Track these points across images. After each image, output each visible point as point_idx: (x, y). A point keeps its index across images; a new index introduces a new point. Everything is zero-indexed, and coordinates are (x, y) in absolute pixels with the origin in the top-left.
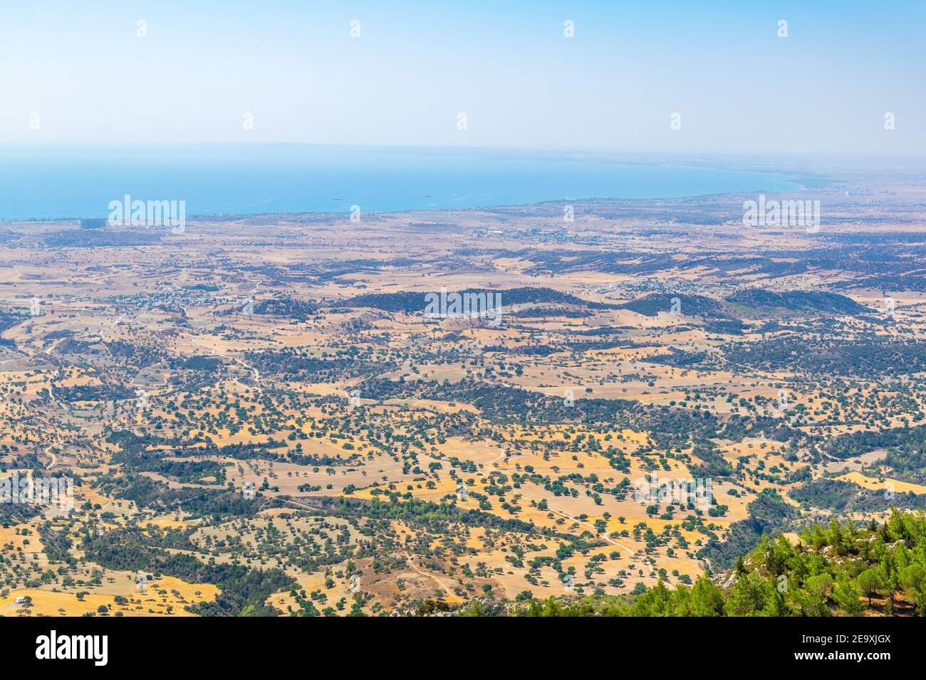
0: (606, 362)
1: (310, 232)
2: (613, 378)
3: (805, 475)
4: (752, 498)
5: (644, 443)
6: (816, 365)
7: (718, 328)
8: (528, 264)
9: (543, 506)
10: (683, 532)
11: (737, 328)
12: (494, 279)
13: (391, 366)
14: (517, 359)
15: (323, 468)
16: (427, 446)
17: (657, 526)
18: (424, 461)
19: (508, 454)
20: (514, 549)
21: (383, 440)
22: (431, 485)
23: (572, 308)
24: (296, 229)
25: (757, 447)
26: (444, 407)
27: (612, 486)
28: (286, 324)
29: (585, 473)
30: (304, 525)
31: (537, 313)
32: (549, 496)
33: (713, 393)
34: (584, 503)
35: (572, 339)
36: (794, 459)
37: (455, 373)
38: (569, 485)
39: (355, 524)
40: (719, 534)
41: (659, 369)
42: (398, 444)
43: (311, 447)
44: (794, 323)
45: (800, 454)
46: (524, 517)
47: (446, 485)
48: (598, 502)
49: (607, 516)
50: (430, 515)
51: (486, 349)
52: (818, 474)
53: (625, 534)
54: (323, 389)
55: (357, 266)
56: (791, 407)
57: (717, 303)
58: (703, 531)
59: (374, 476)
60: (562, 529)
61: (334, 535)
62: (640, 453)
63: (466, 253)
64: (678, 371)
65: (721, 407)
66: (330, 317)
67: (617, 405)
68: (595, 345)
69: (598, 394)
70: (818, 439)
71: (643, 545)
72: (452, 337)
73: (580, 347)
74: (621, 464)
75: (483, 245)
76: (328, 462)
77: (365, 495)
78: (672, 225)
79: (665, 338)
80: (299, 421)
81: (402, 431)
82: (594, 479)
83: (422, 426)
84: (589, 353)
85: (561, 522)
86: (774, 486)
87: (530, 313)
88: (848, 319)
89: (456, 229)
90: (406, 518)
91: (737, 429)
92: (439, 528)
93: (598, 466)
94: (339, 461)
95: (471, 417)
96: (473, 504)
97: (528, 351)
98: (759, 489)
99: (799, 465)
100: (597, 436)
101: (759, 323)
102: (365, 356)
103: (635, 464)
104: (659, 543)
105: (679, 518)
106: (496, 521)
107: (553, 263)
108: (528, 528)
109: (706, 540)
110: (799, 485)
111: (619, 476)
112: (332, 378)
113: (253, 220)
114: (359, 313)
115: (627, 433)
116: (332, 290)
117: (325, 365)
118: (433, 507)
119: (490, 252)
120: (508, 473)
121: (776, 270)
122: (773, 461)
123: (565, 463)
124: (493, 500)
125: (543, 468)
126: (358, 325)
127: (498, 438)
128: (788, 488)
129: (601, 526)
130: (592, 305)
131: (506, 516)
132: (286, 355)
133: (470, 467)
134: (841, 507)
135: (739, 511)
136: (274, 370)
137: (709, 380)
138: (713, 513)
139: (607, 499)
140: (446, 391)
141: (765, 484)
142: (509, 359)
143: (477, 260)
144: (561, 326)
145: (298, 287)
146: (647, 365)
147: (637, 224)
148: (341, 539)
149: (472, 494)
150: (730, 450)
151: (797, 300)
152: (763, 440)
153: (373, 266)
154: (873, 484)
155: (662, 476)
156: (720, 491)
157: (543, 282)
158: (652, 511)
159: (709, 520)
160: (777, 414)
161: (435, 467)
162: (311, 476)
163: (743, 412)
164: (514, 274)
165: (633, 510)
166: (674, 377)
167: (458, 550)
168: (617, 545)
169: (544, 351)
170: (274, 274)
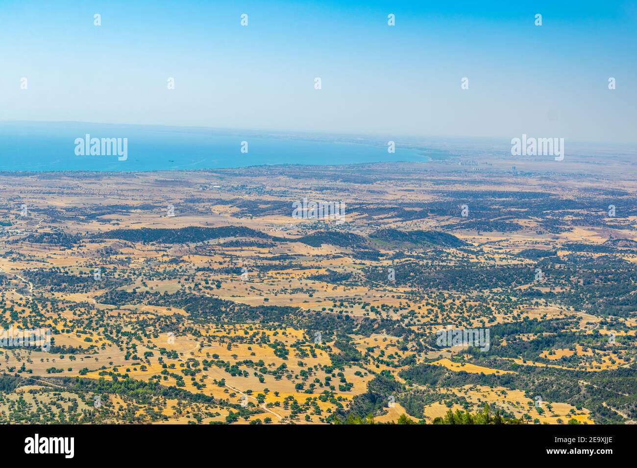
0: (281, 279)
1: (83, 185)
2: (284, 291)
3: (411, 361)
4: (371, 377)
5: (301, 338)
6: (427, 283)
7: (363, 256)
8: (236, 209)
9: (222, 384)
10: (319, 403)
11: (375, 256)
12: (210, 219)
13: (128, 281)
14: (218, 277)
15: (67, 356)
16: (145, 339)
17: (301, 398)
18: (141, 350)
19: (202, 346)
20: (196, 416)
21: (115, 335)
22: (143, 368)
23: (261, 241)
24: (73, 182)
25: (380, 340)
26: (163, 311)
27: (273, 369)
28: (57, 250)
29: (255, 360)
30: (45, 398)
31: (237, 244)
32: (227, 376)
33: (352, 302)
34: (252, 381)
35: (259, 263)
36: (405, 349)
37: (172, 286)
38: (243, 368)
39: (83, 397)
40: (344, 404)
41: (318, 285)
42: (125, 339)
43: (61, 340)
44: (415, 253)
45: (409, 346)
46: (207, 392)
47: (155, 368)
48: (262, 381)
49: (267, 391)
50: (140, 390)
51: (198, 270)
52: (420, 360)
53: (277, 404)
54: (78, 297)
55: (114, 209)
56: (405, 312)
57: (363, 239)
58: (334, 402)
59: (103, 362)
60: (233, 401)
61: (66, 406)
62: (297, 345)
63: (193, 201)
64: (331, 286)
65: (357, 312)
66: (89, 245)
67: (285, 311)
68: (275, 267)
69: (272, 302)
70: (422, 335)
71: (289, 412)
72: (175, 261)
73: (264, 269)
74: (282, 353)
75: (205, 196)
76: (72, 351)
77: (94, 376)
78: (339, 184)
79: (325, 263)
80: (55, 322)
81: (129, 329)
82: (261, 363)
83: (143, 325)
84: (271, 273)
85: (233, 395)
86: (390, 368)
87: (231, 244)
88: (452, 250)
89: (188, 184)
90: (122, 393)
91: (368, 328)
92: (145, 400)
93: (266, 354)
94: (80, 350)
95: (179, 318)
96: (172, 382)
97: (227, 271)
98: (378, 371)
99: (409, 353)
100: (268, 332)
101: (391, 253)
102: (111, 273)
103: (292, 352)
104: (300, 411)
105: (318, 392)
106: (187, 395)
107: (253, 209)
108: (209, 400)
109: (334, 408)
110: (406, 368)
111: (279, 361)
112: (86, 289)
114: (110, 243)
115: (290, 330)
116: (95, 226)
117: (80, 280)
118: (142, 385)
119: (209, 200)
120: (200, 360)
121: (407, 216)
122: (391, 351)
123: (242, 352)
124: (187, 380)
125: (226, 356)
126: (109, 252)
127: (197, 334)
128: (399, 370)
129: (261, 398)
130: (276, 239)
131: (194, 391)
132: (53, 272)
133: (173, 355)
134: (434, 383)
135: (361, 387)
136: (43, 284)
137: (352, 293)
138: (342, 389)
139: (268, 378)
140: (166, 299)
141: (383, 367)
142: (213, 277)
143: (200, 207)
144: (253, 254)
145: (70, 223)
146: (310, 282)
147: (314, 182)
148: (71, 409)
149: (173, 375)
150: (361, 343)
151: (419, 237)
152: (384, 335)
153: (125, 209)
154: (456, 368)
155: (310, 362)
156: (349, 373)
157: (245, 222)
158: (299, 387)
159: (339, 394)
160: (396, 317)
161: (148, 355)
162: (58, 361)
163: (372, 316)
164: (223, 216)
165: (286, 387)
166: (327, 290)
167: (155, 417)
168: (271, 412)
169: (239, 271)
170: (53, 214)
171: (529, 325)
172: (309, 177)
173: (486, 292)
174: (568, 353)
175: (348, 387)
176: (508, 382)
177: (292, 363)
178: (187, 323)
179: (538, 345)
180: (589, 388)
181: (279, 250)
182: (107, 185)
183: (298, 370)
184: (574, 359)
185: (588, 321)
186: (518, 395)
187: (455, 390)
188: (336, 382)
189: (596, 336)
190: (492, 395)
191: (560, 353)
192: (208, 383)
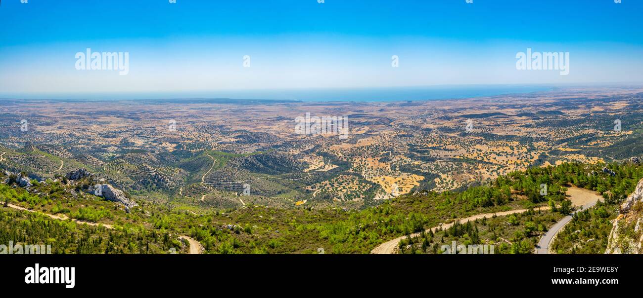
0: (511, 127)
1: (453, 102)
2: (512, 131)
3: (551, 149)
4: (539, 154)
5: (518, 144)
6: (554, 126)
7: (534, 119)
8: (497, 107)
9: (495, 159)
10: (524, 163)
11: (538, 119)
12: (490, 111)
14: (493, 127)
15: (450, 152)
16: (472, 146)
17: (519, 162)
18: (471, 150)
19: (489, 148)
20: (488, 168)
21: (463, 145)
22: (472, 155)
23: (505, 116)
24: (450, 102)
25: (541, 143)
26: (477, 138)
27: (510, 154)
28: (446, 121)
29: (504, 151)
30: (444, 164)
31: (498, 117)
32: (497, 156)
33: (532, 133)
34: (504, 158)
35: (505, 123)
36: (549, 145)
37: (479, 131)
38: (501, 154)
39: (454, 163)
40: (531, 163)
41: (522, 128)
42: (466, 146)
43: (448, 147)
44: (550, 118)
45: (550, 144)
46: (491, 161)
47: (475, 155)
48: (507, 157)
49: (508, 160)
50: (471, 161)
51: (487, 125)
52: (553, 148)
53: (512, 164)
54: (452, 135)
55: (462, 109)
56: (548, 135)
57: (535, 114)
58: (528, 162)
59: (460, 153)
60: (498, 163)
61: (450, 166)
62: (517, 146)
63: (484, 106)
64: (526, 128)
65: (534, 136)
66: (455, 120)
67: (513, 136)
68: (509, 124)
69: (509, 134)
70: (553, 141)
71: (515, 166)
72: (480, 123)
73: (506, 124)
74: (513, 149)
75: (488, 104)
76: (451, 150)
77: (458, 157)
78: (527, 98)
79: (524, 122)
80: (446, 142)
81: (467, 143)
82: (506, 152)
83: (471, 142)
84: (508, 125)
85: (498, 162)
86: (545, 151)
87: (496, 118)
88: (560, 116)
89: (483, 101)
90: (466, 162)
91: (537, 140)
92: (473, 164)
93: (508, 149)
94: (454, 150)
95: (482, 140)
96: (480, 159)
97: (495, 126)
98: (541, 153)
99: (550, 147)
100: (508, 143)
101: (543, 118)
102: (462, 127)
103: (515, 148)
104: (519, 166)
105: (524, 160)
106: (485, 162)
107: (502, 107)
108: (492, 164)
109: (529, 164)
110: (549, 151)
111: (512, 151)
112: (454, 132)
113: (441, 100)
114: (461, 119)
115: (514, 142)
116: (456, 114)
117: (453, 130)
118: (472, 159)
119: (489, 105)
120: (488, 152)
121: (547, 107)
122: (545, 146)
123: (501, 149)
124: (485, 158)
125: (496, 150)
126: (461, 121)
127: (487, 144)
128: (547, 152)
129: (507, 162)
130: (509, 115)
131: (487, 161)
132: (445, 128)
133: (480, 151)
134: (558, 155)
135: (536, 157)
136: (442, 131)
137: (532, 130)
138: (531, 158)
139: (509, 156)
140: (478, 135)
141: (542, 151)
142: (491, 127)
143: (486, 107)
144: (502, 120)
145: (449, 113)
146: (519, 128)
148: (451, 167)
149: (481, 157)
150: (536, 144)
151: (551, 113)
152: (542, 142)
153: (465, 109)
154: (564, 150)
155: (521, 151)
156: (533, 153)
157: (500, 111)
158: (518, 159)
159: (530, 160)
160: (545, 136)
161: (473, 151)
162: (447, 153)
163: (538, 136)
164: (494, 110)
165: (514, 159)
166: (525, 130)
167: (476, 169)
168: (510, 166)
169: (499, 125)
170: (444, 111)
171: (584, 136)
172: (518, 97)
173: (571, 127)
174: (596, 143)
175: (532, 158)
176: (579, 153)
177: (516, 151)
178: (484, 141)
179: (587, 141)
180: (602, 152)
181: (510, 118)
182: (459, 102)
183: (517, 153)
184: (597, 144)
185: (601, 133)
186: (582, 156)
187: (564, 156)
188: (529, 156)
189: (603, 137)
190: (575, 157)
191: (593, 143)
192: (491, 158)
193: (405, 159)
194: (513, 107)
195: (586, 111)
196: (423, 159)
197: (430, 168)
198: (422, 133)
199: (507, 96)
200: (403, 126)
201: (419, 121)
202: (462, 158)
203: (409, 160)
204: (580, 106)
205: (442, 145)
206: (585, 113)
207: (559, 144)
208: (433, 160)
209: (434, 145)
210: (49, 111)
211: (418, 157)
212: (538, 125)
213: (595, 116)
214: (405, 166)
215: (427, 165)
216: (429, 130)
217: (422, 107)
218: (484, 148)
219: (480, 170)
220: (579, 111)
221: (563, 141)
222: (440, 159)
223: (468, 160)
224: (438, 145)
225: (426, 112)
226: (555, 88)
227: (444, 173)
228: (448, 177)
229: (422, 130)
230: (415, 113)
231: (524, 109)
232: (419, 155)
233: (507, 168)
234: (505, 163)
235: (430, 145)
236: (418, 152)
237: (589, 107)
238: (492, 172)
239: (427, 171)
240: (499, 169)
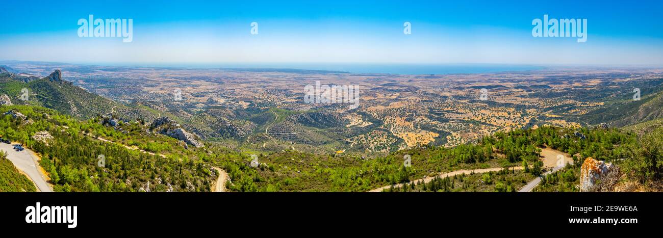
0: (509, 97)
1: (465, 76)
2: (510, 99)
3: (539, 115)
4: (530, 119)
5: (514, 110)
6: (543, 97)
7: (528, 91)
8: (499, 81)
9: (495, 121)
10: (518, 126)
11: (531, 91)
12: (493, 84)
13: (475, 98)
15: (461, 115)
16: (478, 111)
17: (514, 124)
18: (477, 113)
19: (491, 113)
20: (489, 129)
21: (471, 110)
22: (477, 118)
23: (505, 88)
25: (532, 110)
26: (482, 104)
27: (507, 118)
28: (459, 91)
29: (503, 115)
30: (455, 124)
31: (499, 89)
32: (497, 120)
33: (526, 102)
34: (502, 121)
35: (505, 93)
36: (538, 112)
38: (500, 118)
39: (464, 124)
41: (518, 98)
42: (473, 111)
43: (459, 111)
44: (540, 90)
46: (492, 123)
47: (480, 118)
49: (506, 123)
51: (491, 95)
52: (541, 115)
53: (508, 126)
54: (464, 101)
55: (472, 82)
56: (538, 104)
57: (528, 87)
59: (468, 116)
60: (498, 125)
61: (460, 126)
62: (513, 112)
63: (490, 80)
65: (527, 104)
66: (466, 90)
67: (510, 104)
68: (508, 94)
69: (507, 102)
70: (542, 109)
73: (506, 95)
74: (510, 114)
76: (462, 113)
77: (466, 119)
78: (523, 75)
79: (520, 93)
80: (458, 107)
81: (474, 108)
82: (505, 116)
83: (478, 107)
86: (535, 117)
88: (548, 89)
89: (489, 76)
90: (472, 123)
91: (529, 108)
92: (477, 125)
93: (506, 114)
94: (464, 113)
95: (486, 106)
96: (484, 121)
97: (497, 95)
98: (532, 118)
100: (506, 109)
101: (535, 90)
102: (471, 96)
103: (512, 114)
104: (514, 128)
105: (518, 123)
106: (487, 124)
107: (503, 81)
108: (492, 125)
109: (521, 126)
111: (509, 116)
113: (457, 74)
114: (471, 89)
115: (511, 108)
116: (468, 86)
117: (464, 97)
118: (477, 121)
119: (494, 79)
120: (491, 116)
121: (538, 82)
122: (535, 113)
123: (500, 114)
124: (487, 120)
125: (496, 115)
126: (471, 91)
127: (490, 110)
128: (537, 117)
129: (504, 125)
130: (508, 88)
131: (489, 123)
132: (458, 96)
133: (484, 115)
134: (544, 120)
135: (528, 121)
136: (456, 98)
137: (526, 99)
139: (506, 120)
140: (483, 102)
141: (533, 116)
142: (494, 97)
144: (503, 91)
145: (462, 85)
146: (516, 97)
147: (517, 75)
149: (484, 119)
150: (528, 111)
151: (541, 86)
153: (475, 82)
154: (550, 116)
155: (516, 116)
156: (525, 118)
157: (502, 84)
158: (513, 122)
159: (522, 123)
160: (536, 105)
161: (479, 114)
162: (458, 116)
163: (530, 105)
164: (497, 83)
165: (510, 122)
166: (520, 99)
167: (480, 129)
168: (506, 128)
169: (500, 95)
170: (459, 83)
171: (566, 105)
173: (556, 98)
174: (575, 111)
175: (524, 122)
176: (561, 118)
177: (512, 116)
178: (488, 107)
179: (568, 109)
180: (580, 118)
181: (509, 90)
182: (471, 76)
183: (513, 118)
184: (576, 112)
185: (579, 103)
186: (564, 121)
187: (549, 121)
188: (522, 120)
189: (581, 106)
190: (558, 122)
191: (573, 111)
192: (492, 121)
193: (426, 119)
194: (512, 81)
195: (568, 86)
196: (439, 120)
197: (444, 127)
198: (440, 100)
199: (507, 73)
200: (425, 93)
201: (438, 90)
202: (469, 120)
203: (428, 120)
204: (564, 82)
205: (454, 109)
206: (568, 88)
207: (546, 111)
208: (447, 121)
209: (449, 109)
210: (154, 76)
211: (436, 118)
212: (531, 96)
213: (575, 90)
214: (425, 125)
215: (442, 125)
216: (446, 97)
217: (441, 79)
218: (487, 113)
219: (483, 130)
220: (563, 85)
221: (549, 109)
222: (452, 120)
223: (474, 122)
224: (452, 109)
225: (445, 83)
226: (545, 68)
227: (454, 131)
228: (457, 135)
229: (441, 97)
230: (436, 84)
231: (520, 83)
232: (436, 116)
233: (504, 129)
234: (502, 125)
235: (446, 109)
236: (436, 114)
237: (571, 83)
238: (492, 132)
239: (441, 129)
240: (497, 129)
